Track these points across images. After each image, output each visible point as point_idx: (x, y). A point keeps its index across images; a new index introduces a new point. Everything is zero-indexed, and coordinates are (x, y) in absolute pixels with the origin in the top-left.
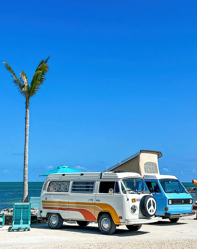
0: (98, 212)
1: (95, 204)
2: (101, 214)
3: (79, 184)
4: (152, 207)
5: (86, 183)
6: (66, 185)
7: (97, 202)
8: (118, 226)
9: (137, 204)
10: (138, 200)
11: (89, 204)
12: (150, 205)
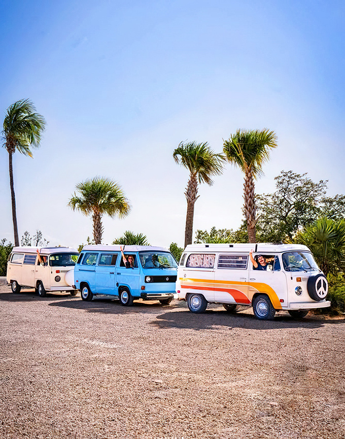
0: (253, 293)
1: (249, 283)
2: (256, 295)
3: (227, 258)
4: (322, 289)
5: (236, 256)
6: (211, 260)
7: (250, 281)
8: (278, 310)
9: (304, 285)
10: (304, 279)
11: (241, 283)
12: (319, 287)
